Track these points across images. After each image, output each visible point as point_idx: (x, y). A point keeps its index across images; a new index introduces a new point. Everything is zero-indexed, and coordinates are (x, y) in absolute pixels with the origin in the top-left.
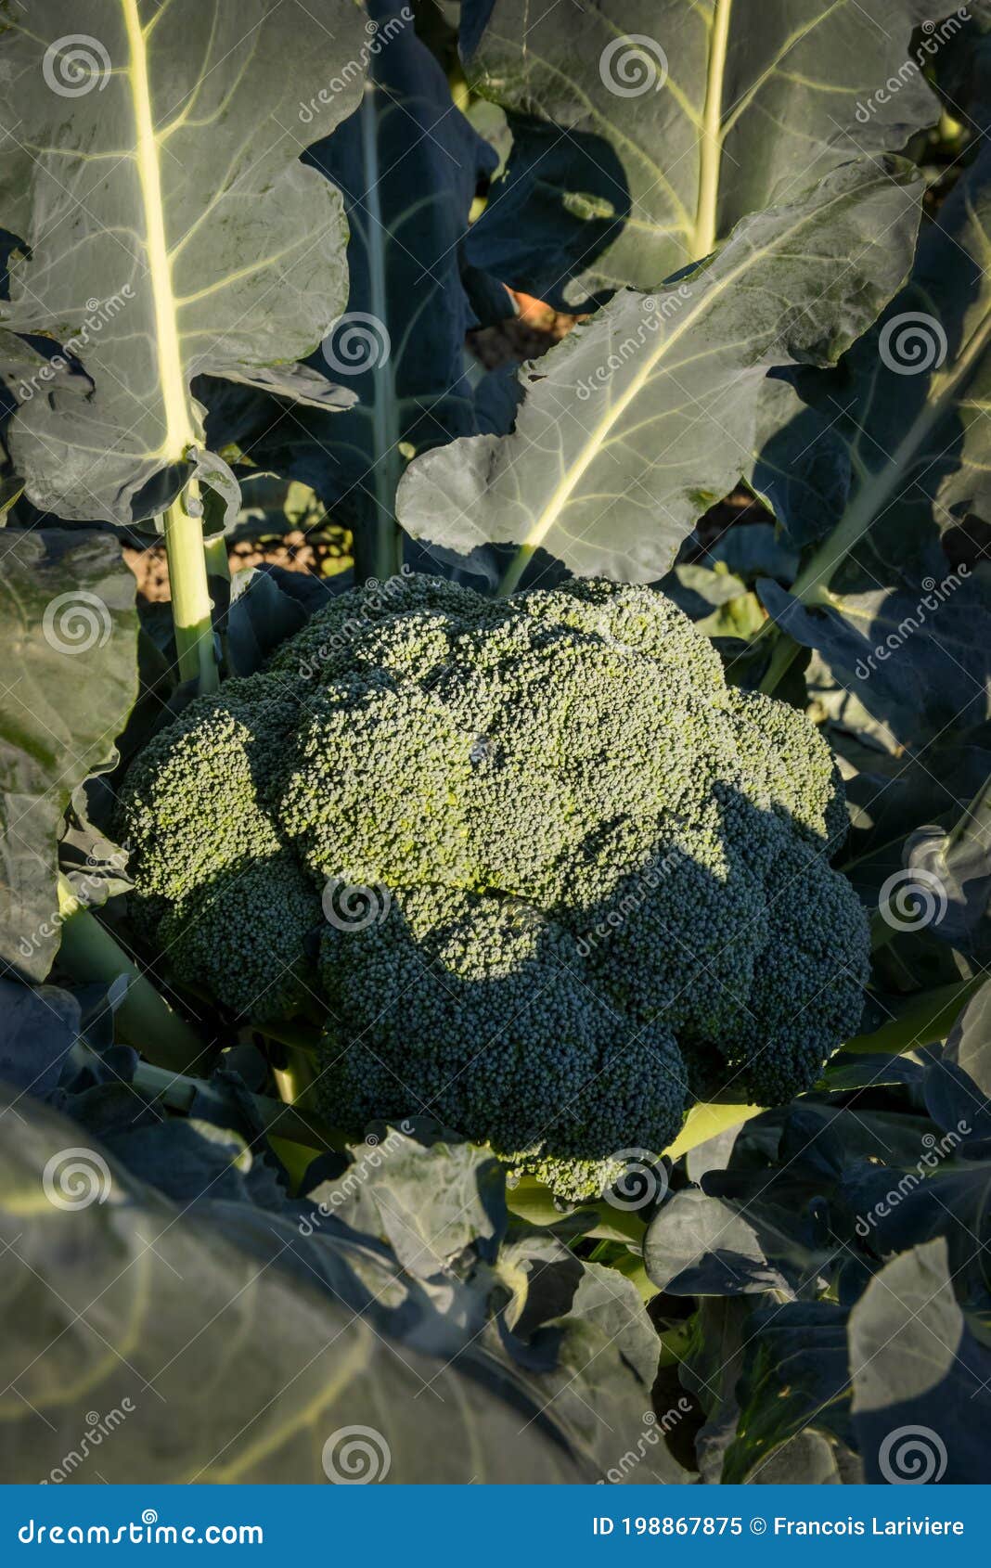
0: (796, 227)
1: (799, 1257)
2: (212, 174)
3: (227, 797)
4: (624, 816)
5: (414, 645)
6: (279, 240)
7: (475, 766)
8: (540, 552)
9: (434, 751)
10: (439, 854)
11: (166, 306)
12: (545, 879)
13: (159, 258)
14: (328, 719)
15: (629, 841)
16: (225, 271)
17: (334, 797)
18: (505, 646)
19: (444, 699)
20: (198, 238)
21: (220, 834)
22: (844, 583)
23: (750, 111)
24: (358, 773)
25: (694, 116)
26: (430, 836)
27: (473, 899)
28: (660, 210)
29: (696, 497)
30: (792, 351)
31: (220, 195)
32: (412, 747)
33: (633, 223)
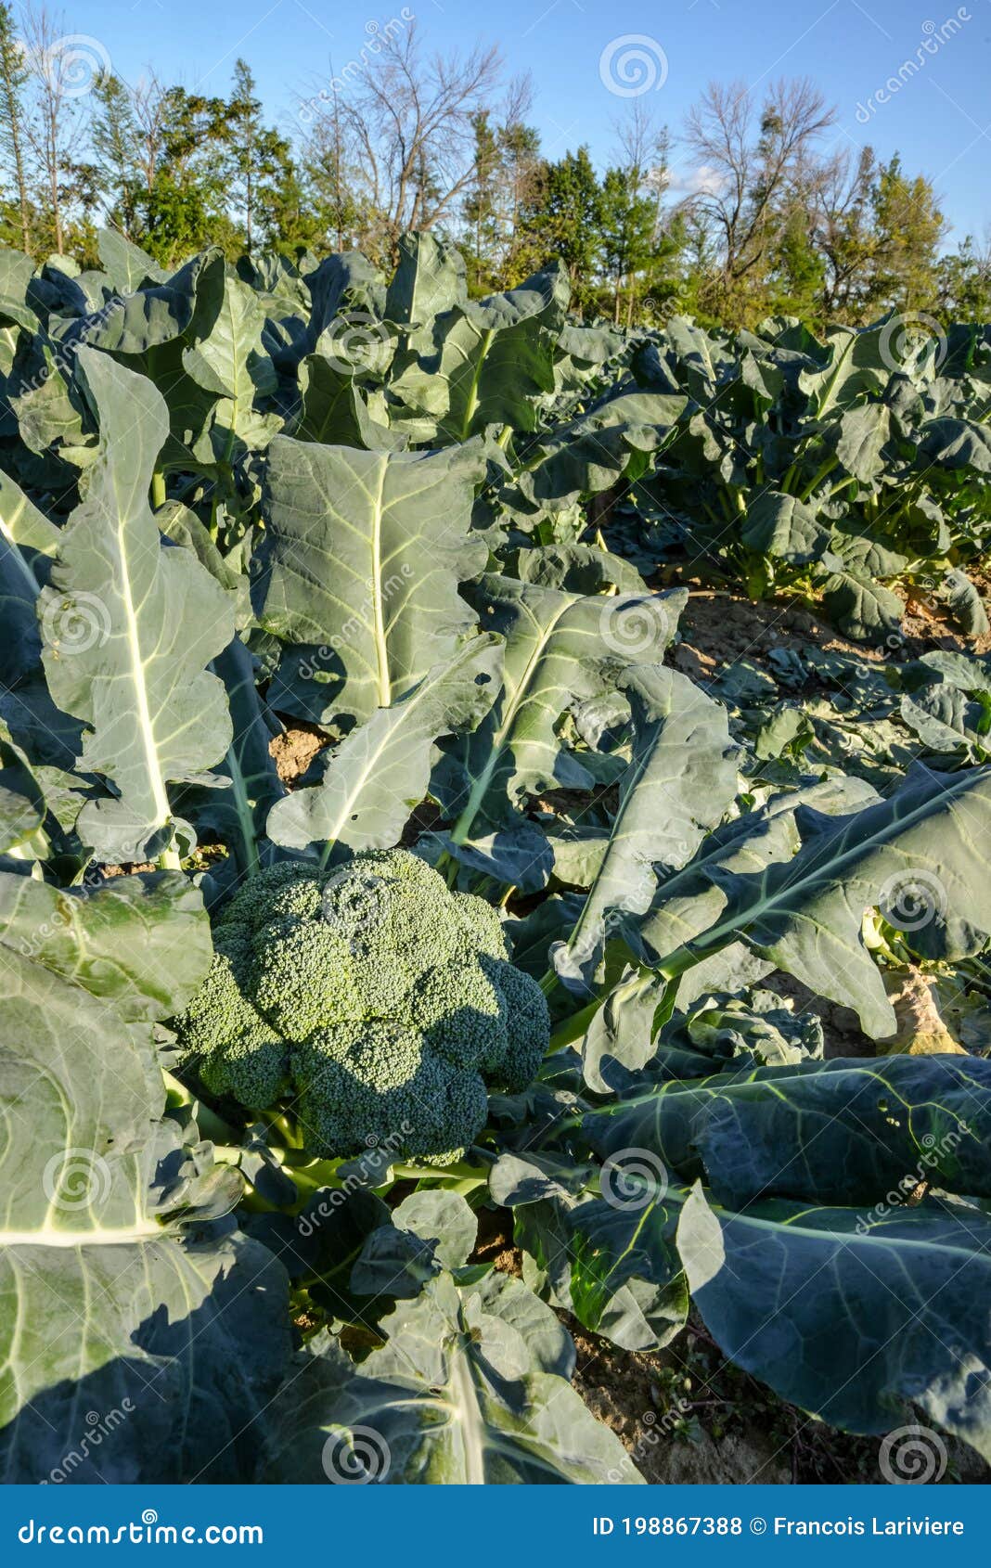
0: (449, 669)
1: (567, 1174)
2: (168, 681)
3: (225, 996)
4: (433, 967)
5: (303, 899)
6: (200, 707)
7: (354, 955)
8: (337, 842)
9: (333, 953)
10: (346, 1005)
11: (151, 747)
12: (401, 1008)
13: (146, 724)
14: (275, 946)
15: (439, 979)
16: (178, 725)
17: (287, 986)
18: (351, 892)
19: (328, 923)
20: (165, 711)
21: (225, 1015)
22: (474, 835)
23: (398, 624)
24: (298, 971)
25: (371, 628)
26: (340, 997)
27: (367, 1025)
28: (361, 672)
29: (409, 803)
30: (451, 727)
31: (173, 689)
32: (323, 952)
33: (350, 680)
